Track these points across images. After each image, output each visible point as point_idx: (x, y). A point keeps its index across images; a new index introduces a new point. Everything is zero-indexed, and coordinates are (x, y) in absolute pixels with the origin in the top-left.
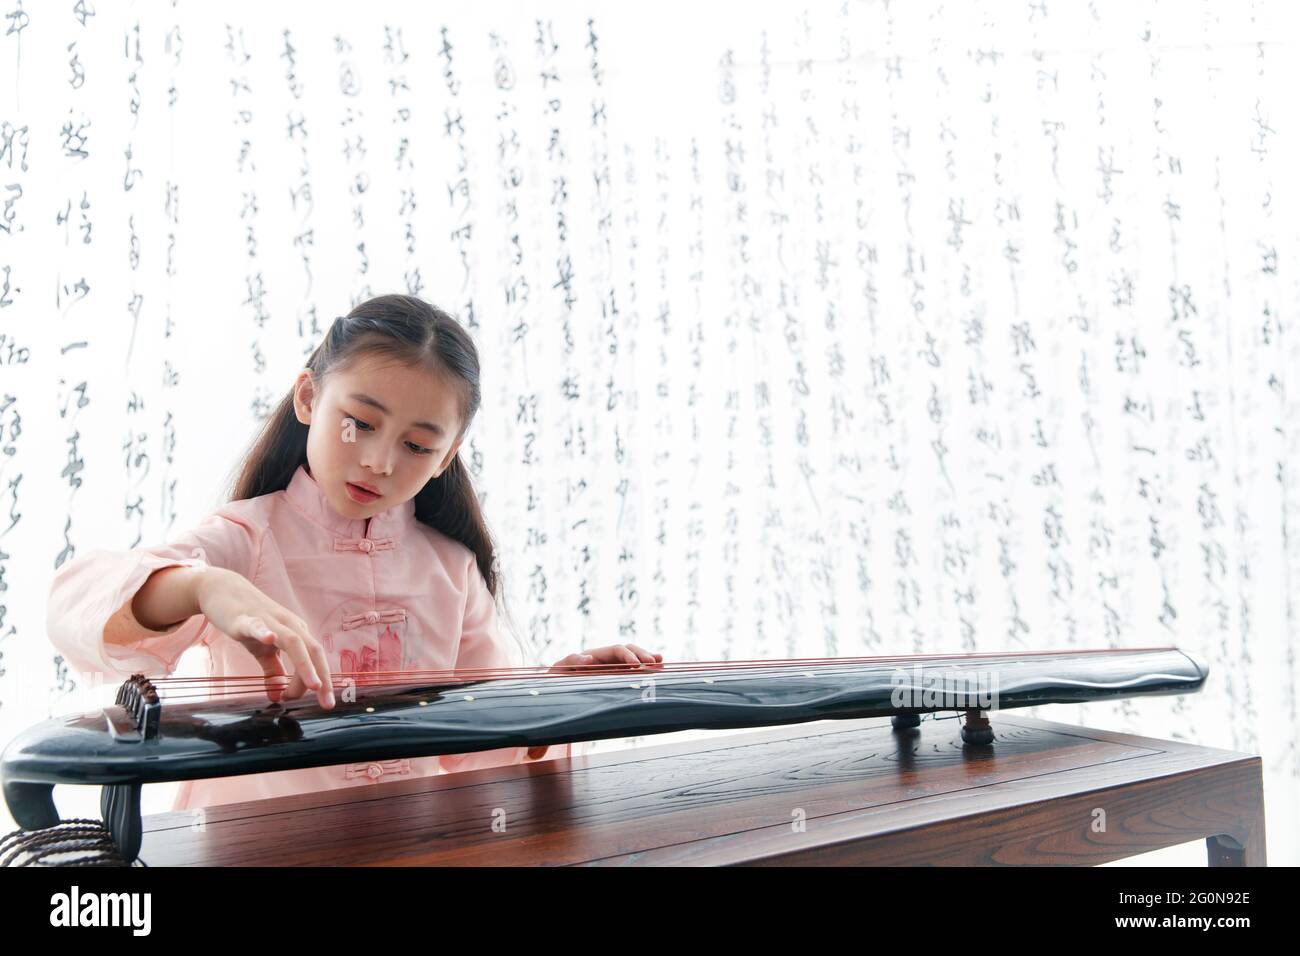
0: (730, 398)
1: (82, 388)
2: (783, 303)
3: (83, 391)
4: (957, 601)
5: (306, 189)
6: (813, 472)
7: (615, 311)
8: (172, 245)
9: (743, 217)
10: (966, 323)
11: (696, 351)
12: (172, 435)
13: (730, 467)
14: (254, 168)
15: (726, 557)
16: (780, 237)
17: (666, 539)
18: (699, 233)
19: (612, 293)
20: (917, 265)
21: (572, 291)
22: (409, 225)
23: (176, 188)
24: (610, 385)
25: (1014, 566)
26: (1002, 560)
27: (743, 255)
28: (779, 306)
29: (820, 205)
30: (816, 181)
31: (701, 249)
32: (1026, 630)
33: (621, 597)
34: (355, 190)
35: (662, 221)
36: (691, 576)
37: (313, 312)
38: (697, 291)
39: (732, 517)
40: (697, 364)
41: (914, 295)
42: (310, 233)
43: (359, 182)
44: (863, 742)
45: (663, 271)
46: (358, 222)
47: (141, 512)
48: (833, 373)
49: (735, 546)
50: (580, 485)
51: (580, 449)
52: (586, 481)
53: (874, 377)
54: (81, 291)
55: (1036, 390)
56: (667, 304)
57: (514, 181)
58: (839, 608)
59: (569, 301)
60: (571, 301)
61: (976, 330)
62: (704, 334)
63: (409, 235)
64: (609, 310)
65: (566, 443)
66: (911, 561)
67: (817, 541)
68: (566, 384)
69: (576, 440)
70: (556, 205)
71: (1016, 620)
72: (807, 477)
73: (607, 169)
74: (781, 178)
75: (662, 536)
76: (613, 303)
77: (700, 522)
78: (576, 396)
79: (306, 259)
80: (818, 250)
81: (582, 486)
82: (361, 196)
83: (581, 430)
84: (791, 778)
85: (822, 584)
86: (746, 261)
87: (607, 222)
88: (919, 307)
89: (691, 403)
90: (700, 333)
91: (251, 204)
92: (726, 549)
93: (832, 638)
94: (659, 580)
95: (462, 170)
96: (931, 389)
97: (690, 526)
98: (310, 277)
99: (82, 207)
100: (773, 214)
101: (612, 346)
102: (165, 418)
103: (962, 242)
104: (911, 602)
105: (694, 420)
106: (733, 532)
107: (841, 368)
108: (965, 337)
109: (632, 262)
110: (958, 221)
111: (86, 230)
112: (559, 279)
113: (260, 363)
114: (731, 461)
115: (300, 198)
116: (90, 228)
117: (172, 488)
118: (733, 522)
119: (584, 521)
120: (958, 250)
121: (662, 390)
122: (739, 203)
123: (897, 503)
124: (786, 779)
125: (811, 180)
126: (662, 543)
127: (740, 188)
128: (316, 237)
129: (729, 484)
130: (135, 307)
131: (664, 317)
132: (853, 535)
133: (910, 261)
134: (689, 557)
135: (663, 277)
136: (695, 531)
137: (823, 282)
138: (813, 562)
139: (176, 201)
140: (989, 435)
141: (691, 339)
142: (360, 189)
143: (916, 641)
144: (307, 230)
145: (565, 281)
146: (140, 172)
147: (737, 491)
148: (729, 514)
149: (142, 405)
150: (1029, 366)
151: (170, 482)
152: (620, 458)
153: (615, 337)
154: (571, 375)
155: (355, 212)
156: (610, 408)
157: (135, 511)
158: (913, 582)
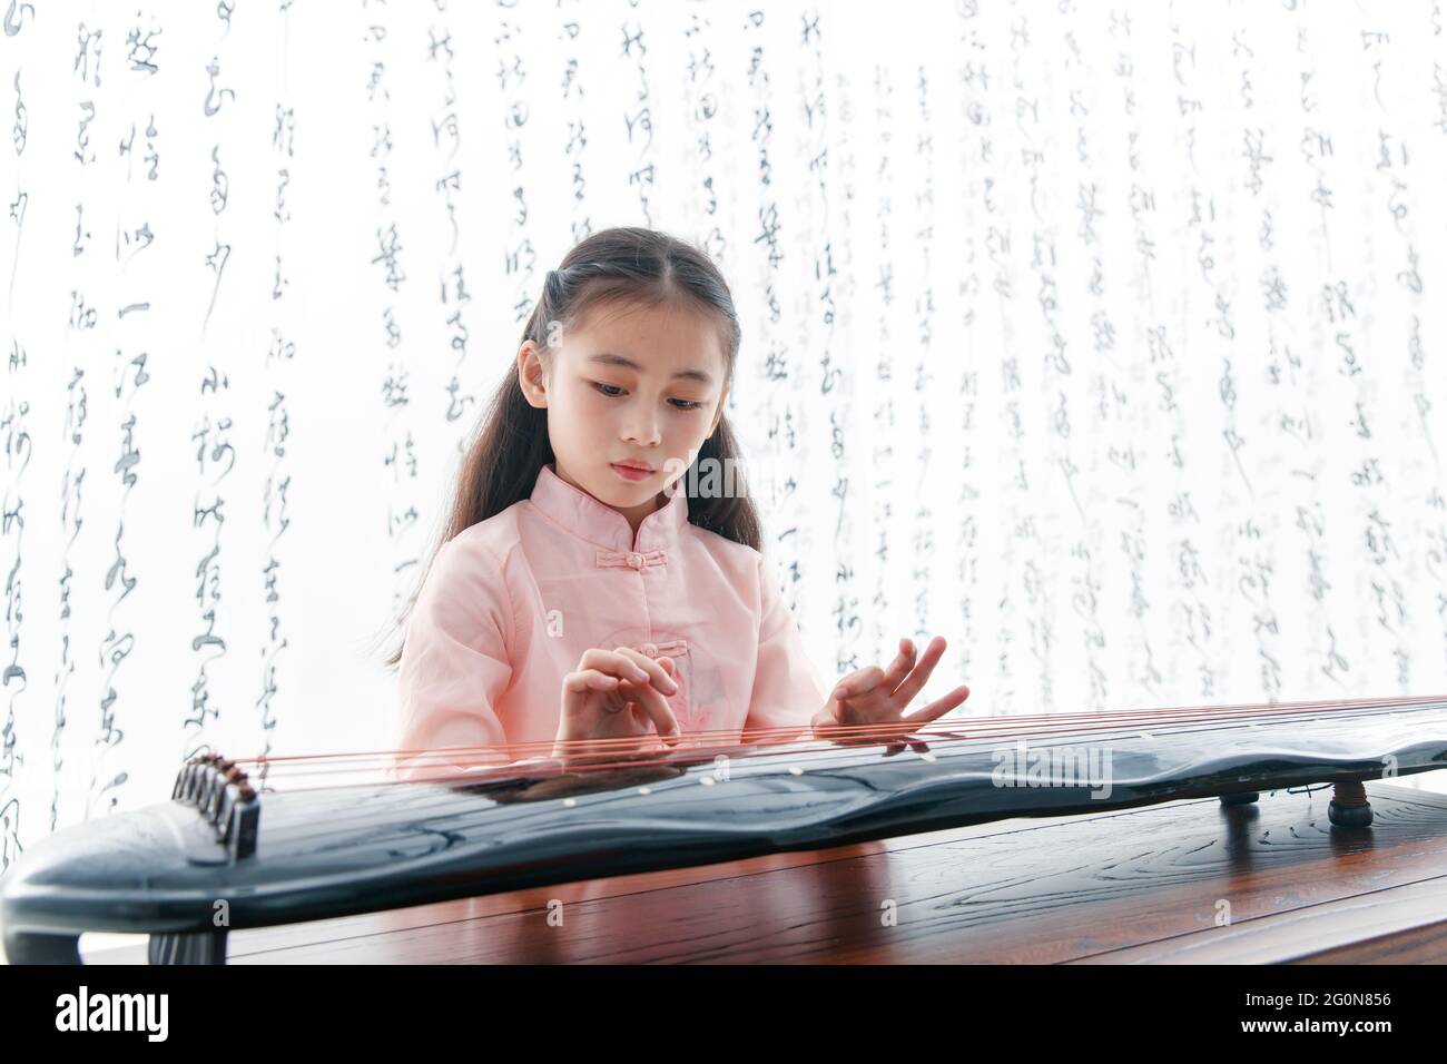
0: (966, 382)
1: (141, 362)
2: (1038, 261)
3: (142, 365)
4: (1257, 630)
5: (452, 121)
6: (1075, 469)
7: (832, 271)
8: (285, 184)
9: (988, 156)
10: (1267, 283)
11: (925, 323)
12: (285, 420)
13: (966, 465)
14: (387, 96)
15: (962, 576)
16: (1033, 180)
17: (887, 554)
18: (928, 181)
19: (828, 249)
20: (1205, 212)
21: (777, 245)
22: (578, 166)
23: (291, 113)
24: (826, 362)
25: (1329, 587)
26: (1312, 579)
27: (988, 202)
28: (1033, 265)
29: (1083, 140)
30: (1078, 110)
31: (930, 200)
32: (1345, 667)
33: (840, 625)
34: (512, 123)
35: (883, 166)
36: (918, 599)
37: (459, 272)
38: (926, 250)
39: (969, 527)
40: (926, 339)
41: (1202, 249)
42: (456, 175)
43: (516, 112)
44: (1192, 823)
45: (884, 226)
46: (516, 163)
47: (221, 519)
48: (1100, 347)
49: (973, 562)
50: (787, 485)
51: (787, 442)
52: (795, 481)
53: (1152, 351)
54: (143, 240)
55: (1355, 366)
56: (889, 267)
57: (706, 112)
58: (1108, 640)
59: (774, 258)
60: (777, 258)
61: (1278, 291)
62: (934, 304)
63: (577, 178)
64: (824, 269)
65: (771, 434)
66: (1198, 581)
67: (1081, 556)
68: (771, 361)
69: (783, 431)
70: (759, 141)
71: (1332, 654)
72: (1068, 476)
73: (822, 96)
74: (1035, 109)
75: (883, 550)
76: (829, 260)
77: (930, 533)
78: (782, 375)
79: (451, 207)
80: (1081, 196)
81: (790, 488)
82: (518, 130)
83: (789, 417)
84: (1106, 878)
85: (1086, 609)
86: (991, 211)
87: (821, 162)
88: (1208, 263)
89: (918, 388)
90: (929, 302)
91: (385, 139)
92: (962, 565)
93: (1099, 677)
94: (880, 605)
95: (643, 98)
96: (1223, 367)
97: (918, 537)
98: (456, 230)
99: (148, 135)
100: (1024, 152)
101: (828, 314)
102: (272, 399)
103: (1261, 183)
104: (1200, 632)
105: (922, 408)
106: (970, 545)
107: (1111, 340)
108: (1266, 301)
109: (846, 216)
110: (1257, 158)
111: (152, 163)
112: (761, 232)
113: (393, 335)
114: (967, 458)
115: (444, 133)
116: (156, 162)
117: (284, 487)
118: (970, 533)
119: (794, 530)
120: (1256, 193)
121: (883, 370)
122: (982, 139)
123: (1179, 508)
124: (1099, 878)
125: (1072, 110)
126: (884, 558)
127: (984, 120)
128: (463, 180)
129: (966, 487)
130: (218, 261)
131: (885, 283)
132: (1126, 548)
133: (1196, 208)
134: (917, 575)
135: (884, 234)
136: (924, 544)
137: (1088, 235)
138: (1076, 581)
139: (291, 128)
140: (1297, 423)
141: (918, 310)
142: (518, 122)
143: (1204, 680)
144: (452, 172)
145: (768, 236)
146: (233, 93)
147: (975, 494)
148: (966, 523)
149: (226, 384)
150: (1347, 336)
151: (279, 479)
152: (838, 452)
153: (831, 302)
154: (777, 350)
155: (511, 149)
156: (825, 390)
157: (211, 515)
158: (1201, 606)
